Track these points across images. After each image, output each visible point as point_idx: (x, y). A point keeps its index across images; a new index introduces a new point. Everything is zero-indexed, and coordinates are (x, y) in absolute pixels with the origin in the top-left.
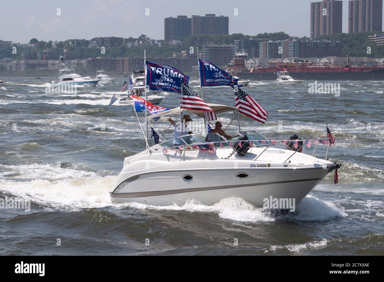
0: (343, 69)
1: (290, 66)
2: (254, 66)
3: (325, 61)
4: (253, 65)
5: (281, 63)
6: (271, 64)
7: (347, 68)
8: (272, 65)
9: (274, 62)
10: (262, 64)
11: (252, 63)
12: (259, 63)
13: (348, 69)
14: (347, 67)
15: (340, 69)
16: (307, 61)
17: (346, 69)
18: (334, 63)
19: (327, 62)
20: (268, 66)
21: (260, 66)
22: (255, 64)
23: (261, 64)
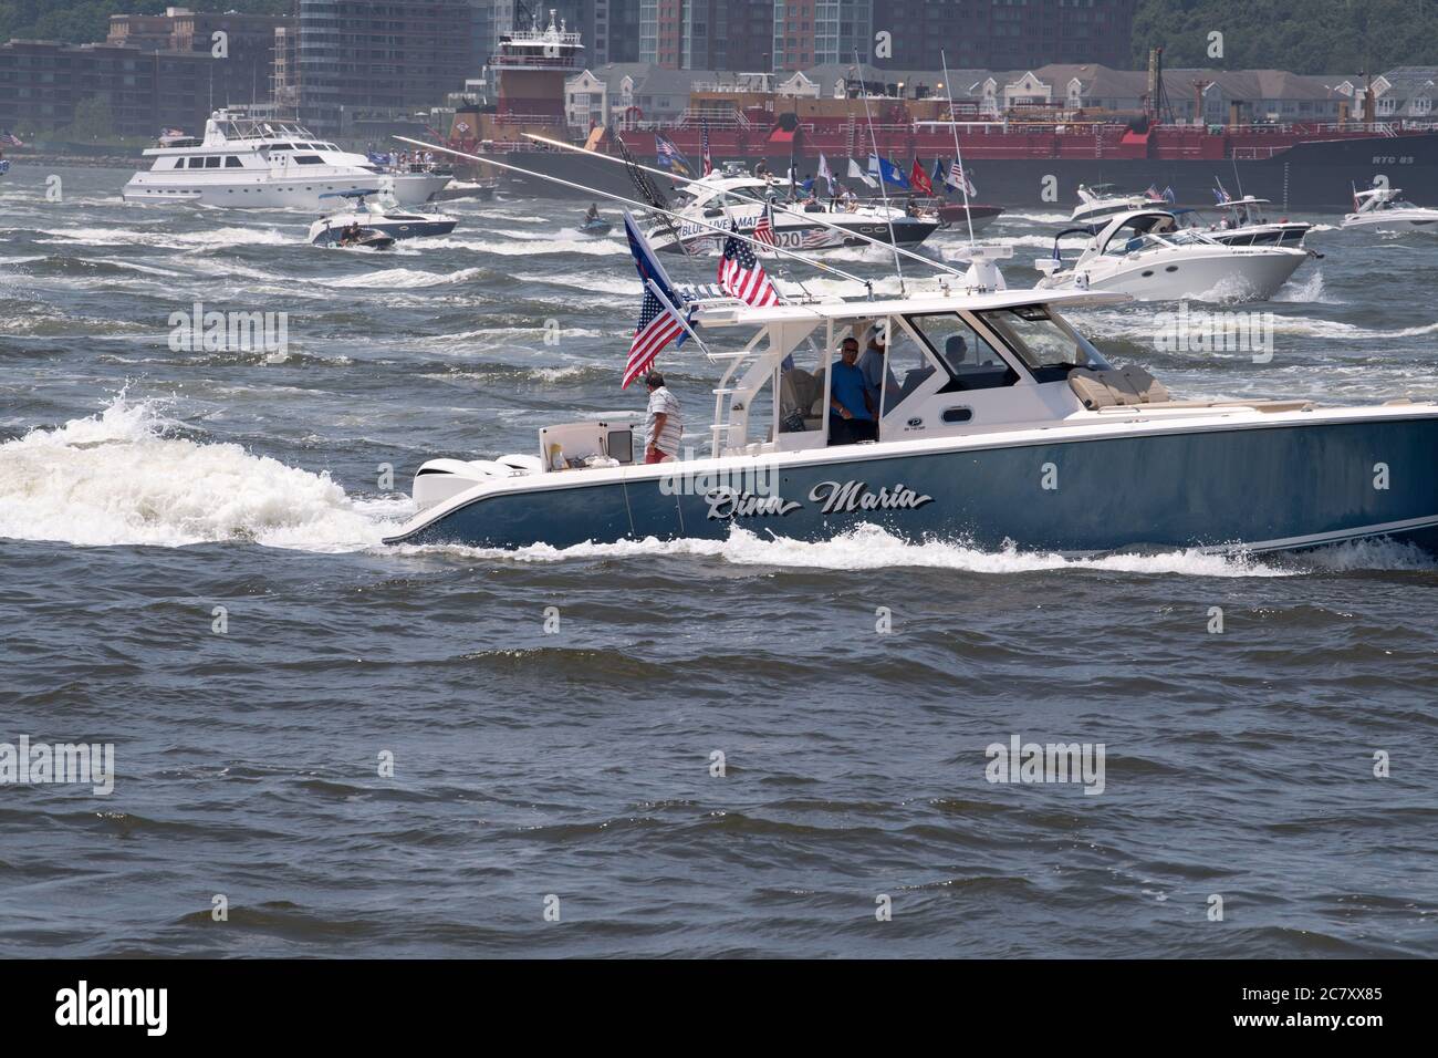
0: (1115, 138)
1: (810, 120)
2: (610, 115)
3: (1034, 92)
4: (603, 109)
5: (763, 98)
6: (703, 103)
7: (1136, 133)
8: (708, 112)
9: (724, 93)
10: (654, 103)
11: (596, 98)
12: (637, 99)
13: (1143, 139)
14: (1139, 126)
15: (1099, 138)
16: (922, 91)
17: (1130, 138)
18: (1086, 103)
19: (1043, 99)
20: (688, 112)
21: (642, 116)
22: (614, 100)
23: (648, 100)
